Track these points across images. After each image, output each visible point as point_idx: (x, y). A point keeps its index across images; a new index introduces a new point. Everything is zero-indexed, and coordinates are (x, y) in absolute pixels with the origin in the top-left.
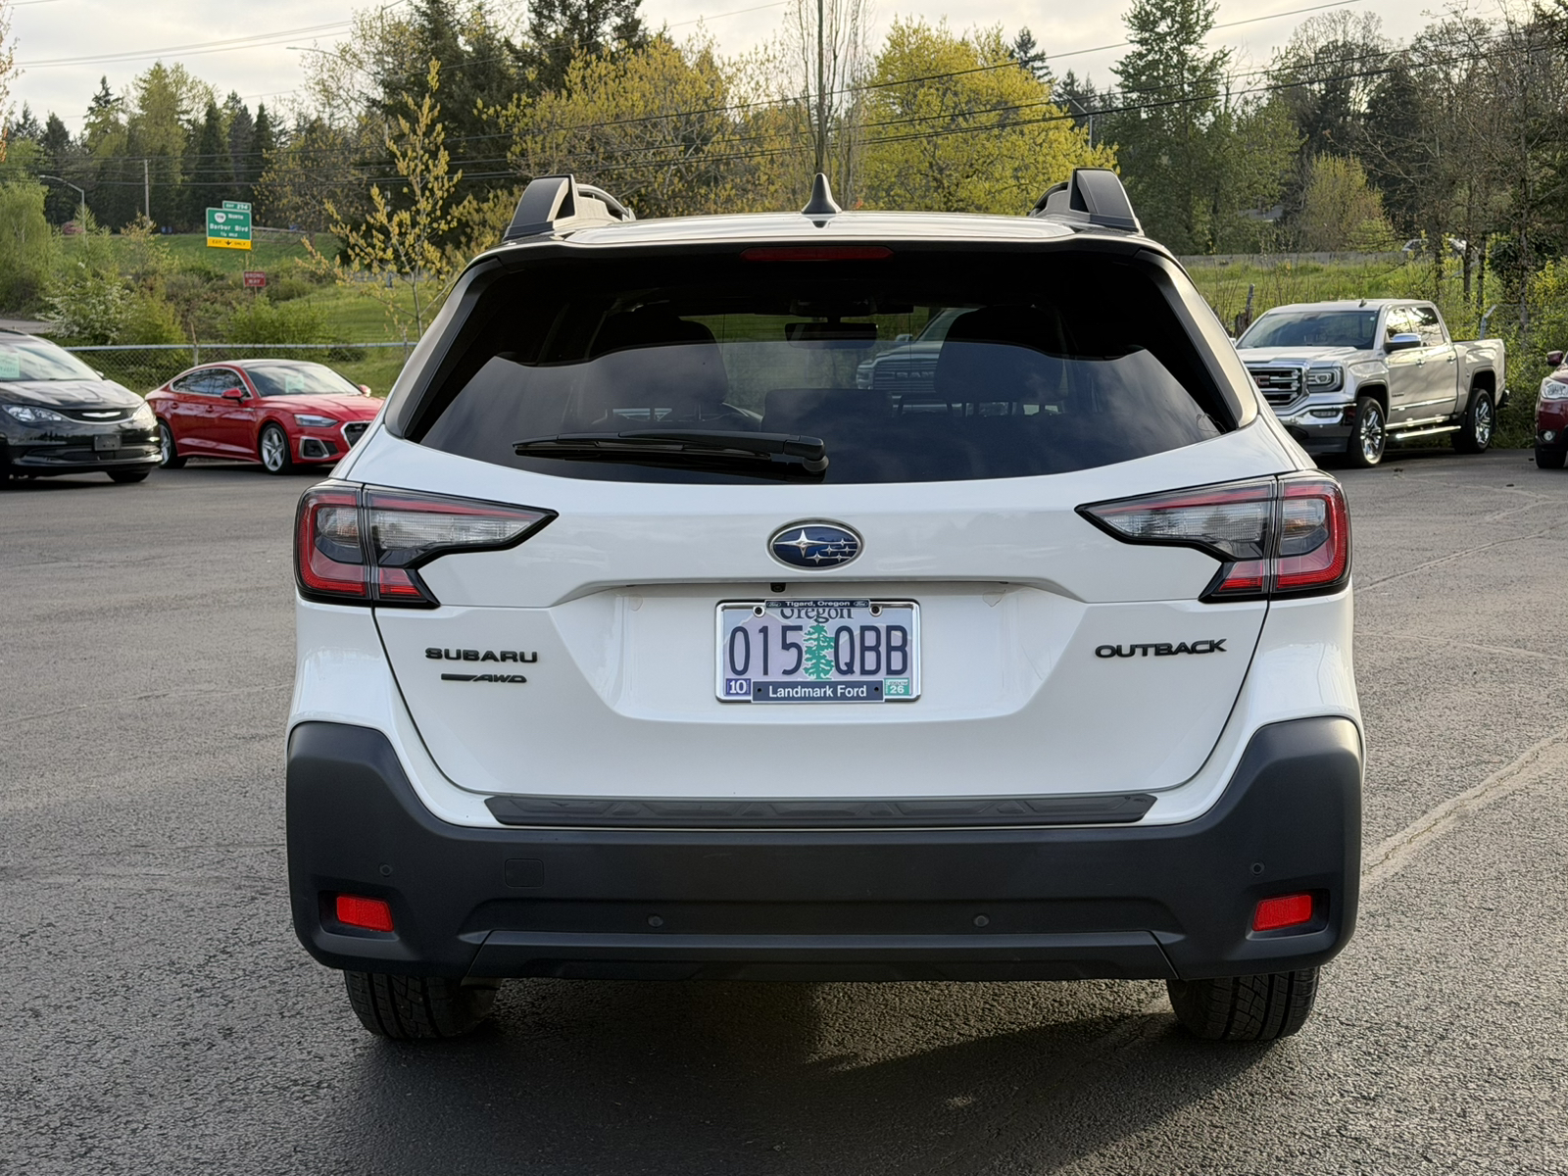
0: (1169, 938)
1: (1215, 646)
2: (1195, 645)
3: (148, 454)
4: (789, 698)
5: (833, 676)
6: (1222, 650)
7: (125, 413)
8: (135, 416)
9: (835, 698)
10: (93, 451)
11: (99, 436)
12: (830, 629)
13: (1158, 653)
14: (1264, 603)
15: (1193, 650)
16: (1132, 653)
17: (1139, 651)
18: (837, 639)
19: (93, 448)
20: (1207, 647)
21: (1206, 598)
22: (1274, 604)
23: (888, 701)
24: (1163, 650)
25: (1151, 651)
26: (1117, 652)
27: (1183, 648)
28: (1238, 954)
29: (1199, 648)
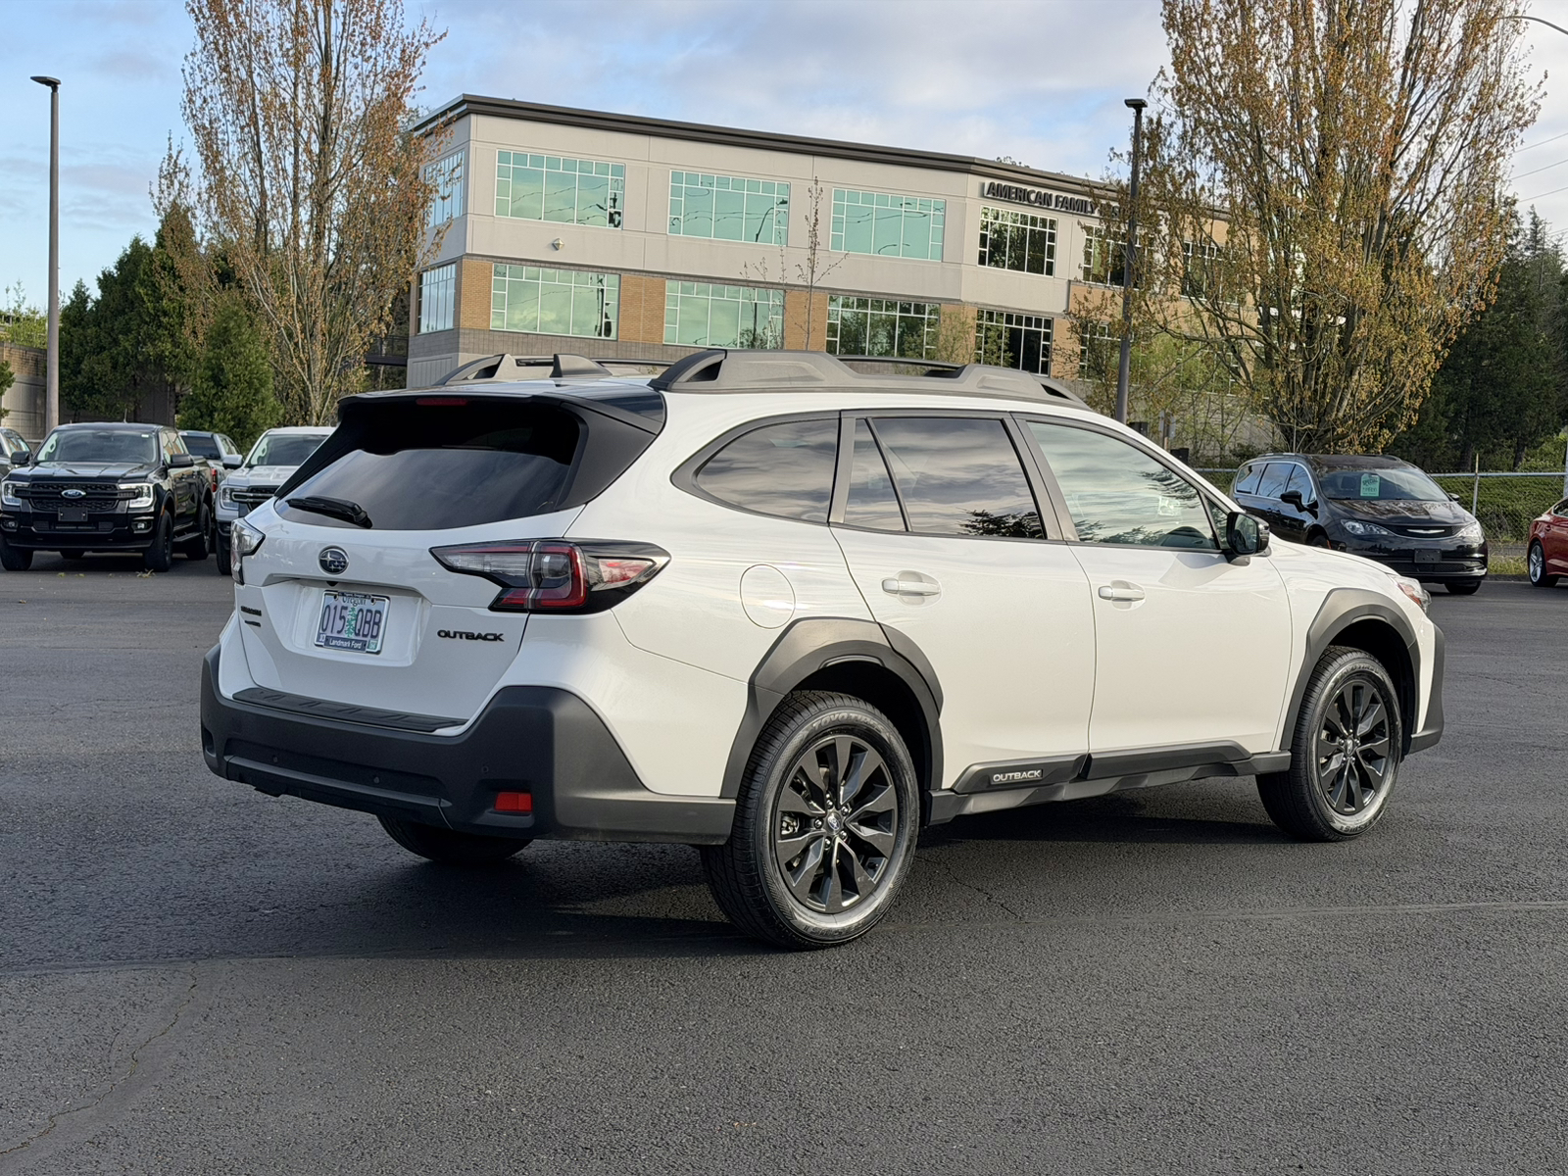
0: (446, 804)
1: (497, 638)
2: (486, 635)
3: (1471, 569)
4: (336, 646)
5: (353, 636)
6: (501, 640)
7: (1449, 530)
8: (1462, 533)
9: (352, 648)
10: (1413, 563)
11: (1420, 550)
12: (357, 608)
13: (467, 638)
14: (525, 615)
15: (485, 638)
16: (455, 636)
17: (458, 635)
18: (357, 615)
19: (1413, 560)
20: (492, 637)
21: (492, 608)
22: (532, 616)
23: (368, 652)
24: (470, 636)
25: (464, 636)
26: (447, 634)
27: (479, 637)
28: (478, 821)
29: (489, 637)
